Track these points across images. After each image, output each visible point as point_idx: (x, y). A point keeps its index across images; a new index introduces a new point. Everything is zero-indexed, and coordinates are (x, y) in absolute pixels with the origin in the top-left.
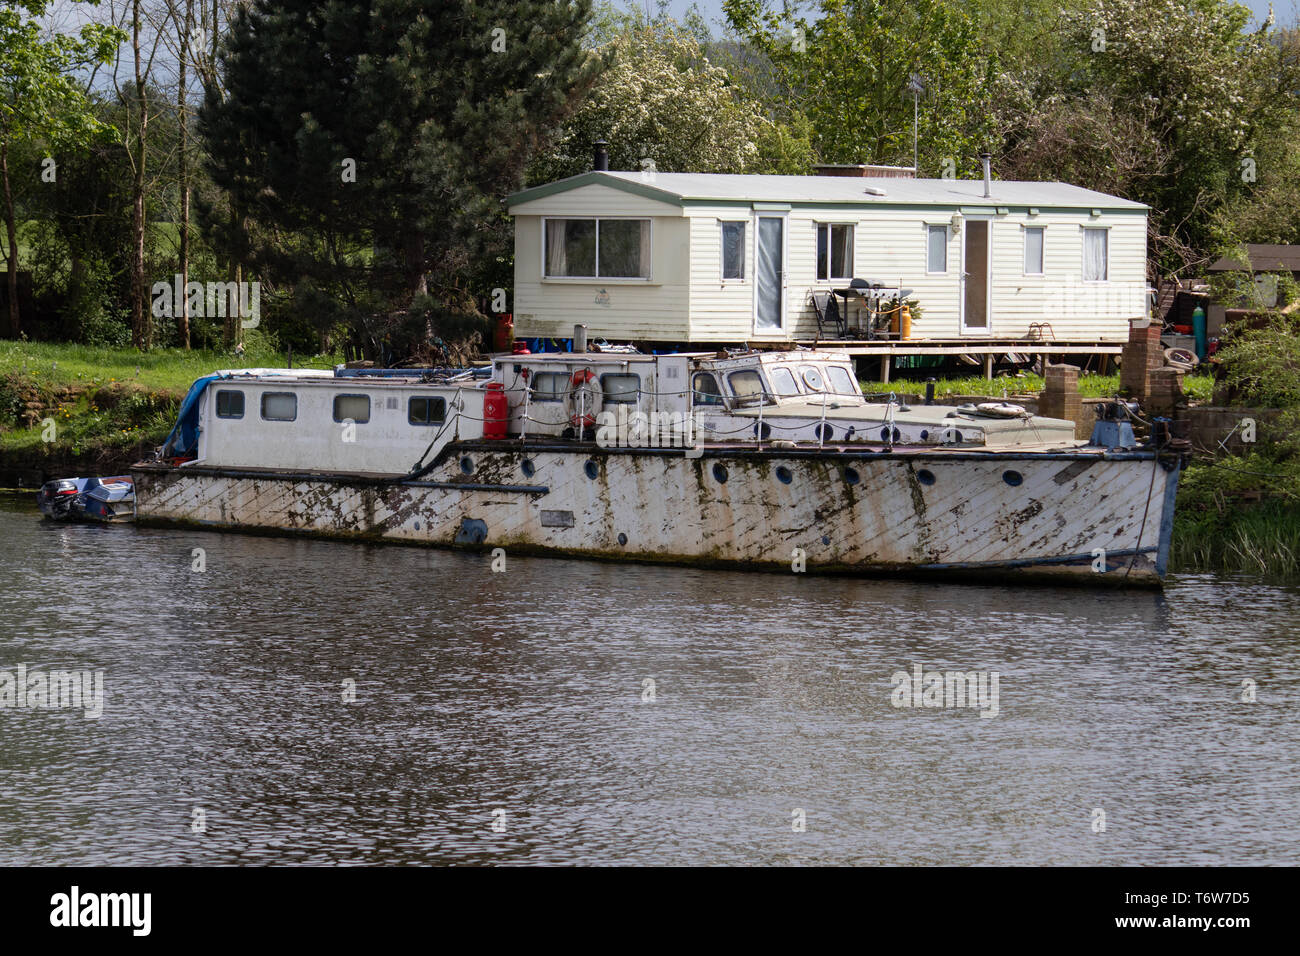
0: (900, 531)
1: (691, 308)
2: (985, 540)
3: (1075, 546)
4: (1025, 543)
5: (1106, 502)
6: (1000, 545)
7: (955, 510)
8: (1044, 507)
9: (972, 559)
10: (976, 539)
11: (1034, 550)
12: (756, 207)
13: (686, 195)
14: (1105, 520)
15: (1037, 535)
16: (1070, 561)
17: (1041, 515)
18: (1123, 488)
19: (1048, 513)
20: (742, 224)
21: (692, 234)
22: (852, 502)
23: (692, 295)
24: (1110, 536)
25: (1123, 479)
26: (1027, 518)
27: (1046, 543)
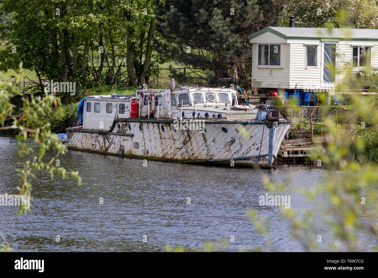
0: (202, 148)
1: (290, 76)
2: (223, 151)
3: (246, 154)
4: (233, 152)
5: (252, 138)
6: (227, 153)
7: (213, 141)
8: (236, 140)
9: (221, 158)
10: (220, 151)
11: (236, 154)
12: (322, 40)
13: (288, 35)
14: (253, 145)
15: (235, 150)
16: (246, 159)
17: (235, 143)
18: (257, 133)
19: (237, 142)
20: (316, 46)
21: (291, 50)
22: (190, 138)
23: (291, 72)
24: (255, 150)
25: (256, 131)
26: (232, 144)
27: (238, 152)
